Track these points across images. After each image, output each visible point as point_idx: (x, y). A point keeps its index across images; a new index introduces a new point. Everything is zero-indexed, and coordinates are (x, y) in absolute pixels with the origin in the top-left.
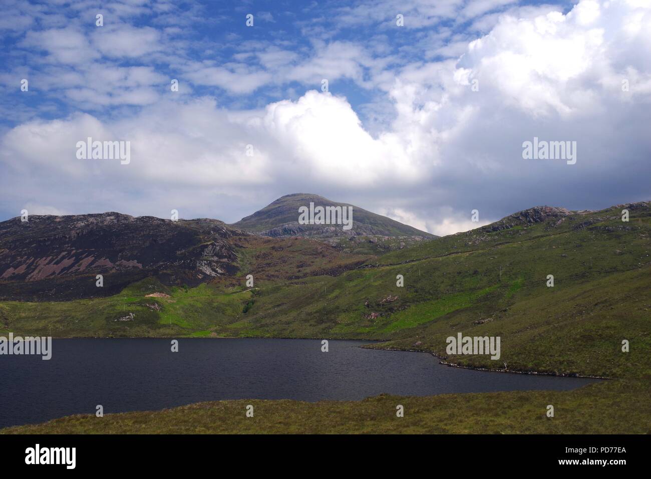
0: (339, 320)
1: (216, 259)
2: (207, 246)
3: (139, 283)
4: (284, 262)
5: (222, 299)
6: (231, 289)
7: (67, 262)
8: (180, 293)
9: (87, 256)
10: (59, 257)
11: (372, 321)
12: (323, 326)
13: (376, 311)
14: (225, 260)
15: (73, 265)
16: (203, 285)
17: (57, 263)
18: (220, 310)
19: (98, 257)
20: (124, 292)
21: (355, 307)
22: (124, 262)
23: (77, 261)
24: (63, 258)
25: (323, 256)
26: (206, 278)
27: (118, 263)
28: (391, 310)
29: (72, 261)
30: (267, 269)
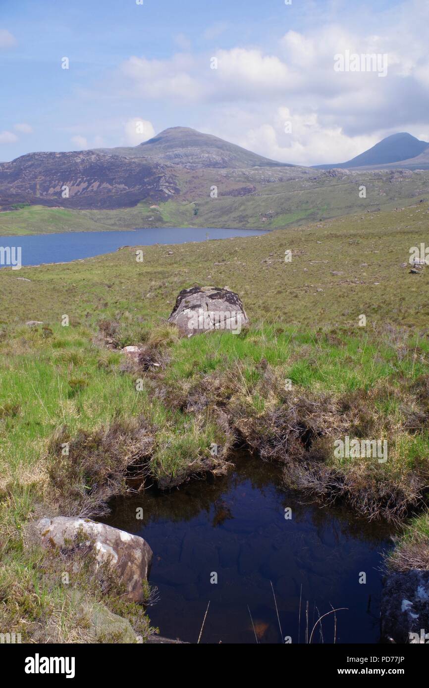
0: (249, 220)
1: (167, 184)
2: (161, 177)
3: (144, 200)
4: (203, 186)
5: (182, 208)
6: (184, 203)
7: (84, 185)
8: (162, 204)
9: (94, 181)
10: (78, 182)
11: (263, 222)
12: (243, 223)
13: (265, 217)
14: (172, 185)
15: (88, 187)
16: (170, 200)
17: (78, 185)
18: (183, 213)
19: (101, 182)
20: (139, 205)
21: (255, 215)
22: (118, 186)
23: (90, 184)
24: (80, 182)
25: (222, 183)
26: (169, 196)
27: (114, 186)
28: (271, 217)
29: (86, 184)
30: (196, 190)
